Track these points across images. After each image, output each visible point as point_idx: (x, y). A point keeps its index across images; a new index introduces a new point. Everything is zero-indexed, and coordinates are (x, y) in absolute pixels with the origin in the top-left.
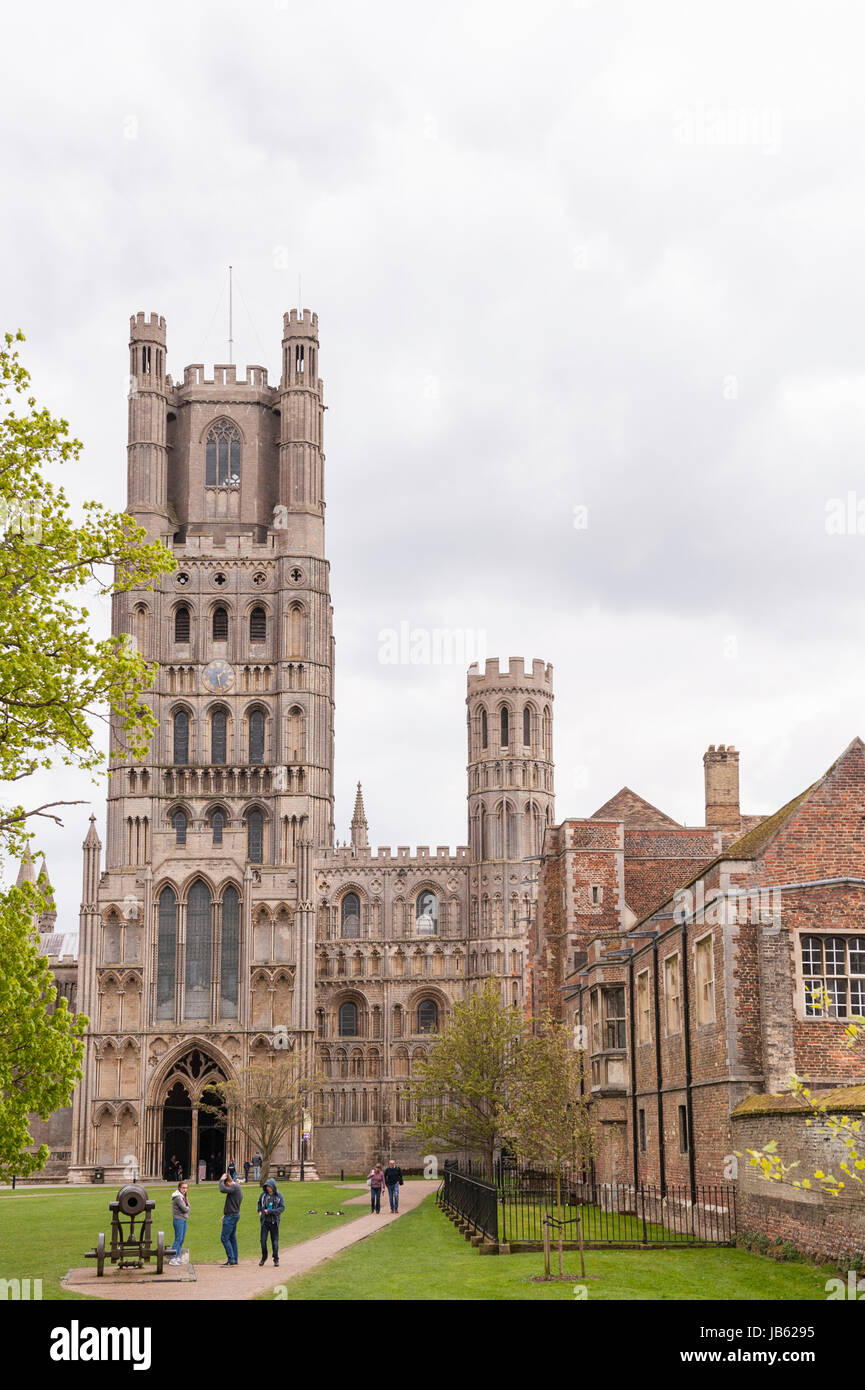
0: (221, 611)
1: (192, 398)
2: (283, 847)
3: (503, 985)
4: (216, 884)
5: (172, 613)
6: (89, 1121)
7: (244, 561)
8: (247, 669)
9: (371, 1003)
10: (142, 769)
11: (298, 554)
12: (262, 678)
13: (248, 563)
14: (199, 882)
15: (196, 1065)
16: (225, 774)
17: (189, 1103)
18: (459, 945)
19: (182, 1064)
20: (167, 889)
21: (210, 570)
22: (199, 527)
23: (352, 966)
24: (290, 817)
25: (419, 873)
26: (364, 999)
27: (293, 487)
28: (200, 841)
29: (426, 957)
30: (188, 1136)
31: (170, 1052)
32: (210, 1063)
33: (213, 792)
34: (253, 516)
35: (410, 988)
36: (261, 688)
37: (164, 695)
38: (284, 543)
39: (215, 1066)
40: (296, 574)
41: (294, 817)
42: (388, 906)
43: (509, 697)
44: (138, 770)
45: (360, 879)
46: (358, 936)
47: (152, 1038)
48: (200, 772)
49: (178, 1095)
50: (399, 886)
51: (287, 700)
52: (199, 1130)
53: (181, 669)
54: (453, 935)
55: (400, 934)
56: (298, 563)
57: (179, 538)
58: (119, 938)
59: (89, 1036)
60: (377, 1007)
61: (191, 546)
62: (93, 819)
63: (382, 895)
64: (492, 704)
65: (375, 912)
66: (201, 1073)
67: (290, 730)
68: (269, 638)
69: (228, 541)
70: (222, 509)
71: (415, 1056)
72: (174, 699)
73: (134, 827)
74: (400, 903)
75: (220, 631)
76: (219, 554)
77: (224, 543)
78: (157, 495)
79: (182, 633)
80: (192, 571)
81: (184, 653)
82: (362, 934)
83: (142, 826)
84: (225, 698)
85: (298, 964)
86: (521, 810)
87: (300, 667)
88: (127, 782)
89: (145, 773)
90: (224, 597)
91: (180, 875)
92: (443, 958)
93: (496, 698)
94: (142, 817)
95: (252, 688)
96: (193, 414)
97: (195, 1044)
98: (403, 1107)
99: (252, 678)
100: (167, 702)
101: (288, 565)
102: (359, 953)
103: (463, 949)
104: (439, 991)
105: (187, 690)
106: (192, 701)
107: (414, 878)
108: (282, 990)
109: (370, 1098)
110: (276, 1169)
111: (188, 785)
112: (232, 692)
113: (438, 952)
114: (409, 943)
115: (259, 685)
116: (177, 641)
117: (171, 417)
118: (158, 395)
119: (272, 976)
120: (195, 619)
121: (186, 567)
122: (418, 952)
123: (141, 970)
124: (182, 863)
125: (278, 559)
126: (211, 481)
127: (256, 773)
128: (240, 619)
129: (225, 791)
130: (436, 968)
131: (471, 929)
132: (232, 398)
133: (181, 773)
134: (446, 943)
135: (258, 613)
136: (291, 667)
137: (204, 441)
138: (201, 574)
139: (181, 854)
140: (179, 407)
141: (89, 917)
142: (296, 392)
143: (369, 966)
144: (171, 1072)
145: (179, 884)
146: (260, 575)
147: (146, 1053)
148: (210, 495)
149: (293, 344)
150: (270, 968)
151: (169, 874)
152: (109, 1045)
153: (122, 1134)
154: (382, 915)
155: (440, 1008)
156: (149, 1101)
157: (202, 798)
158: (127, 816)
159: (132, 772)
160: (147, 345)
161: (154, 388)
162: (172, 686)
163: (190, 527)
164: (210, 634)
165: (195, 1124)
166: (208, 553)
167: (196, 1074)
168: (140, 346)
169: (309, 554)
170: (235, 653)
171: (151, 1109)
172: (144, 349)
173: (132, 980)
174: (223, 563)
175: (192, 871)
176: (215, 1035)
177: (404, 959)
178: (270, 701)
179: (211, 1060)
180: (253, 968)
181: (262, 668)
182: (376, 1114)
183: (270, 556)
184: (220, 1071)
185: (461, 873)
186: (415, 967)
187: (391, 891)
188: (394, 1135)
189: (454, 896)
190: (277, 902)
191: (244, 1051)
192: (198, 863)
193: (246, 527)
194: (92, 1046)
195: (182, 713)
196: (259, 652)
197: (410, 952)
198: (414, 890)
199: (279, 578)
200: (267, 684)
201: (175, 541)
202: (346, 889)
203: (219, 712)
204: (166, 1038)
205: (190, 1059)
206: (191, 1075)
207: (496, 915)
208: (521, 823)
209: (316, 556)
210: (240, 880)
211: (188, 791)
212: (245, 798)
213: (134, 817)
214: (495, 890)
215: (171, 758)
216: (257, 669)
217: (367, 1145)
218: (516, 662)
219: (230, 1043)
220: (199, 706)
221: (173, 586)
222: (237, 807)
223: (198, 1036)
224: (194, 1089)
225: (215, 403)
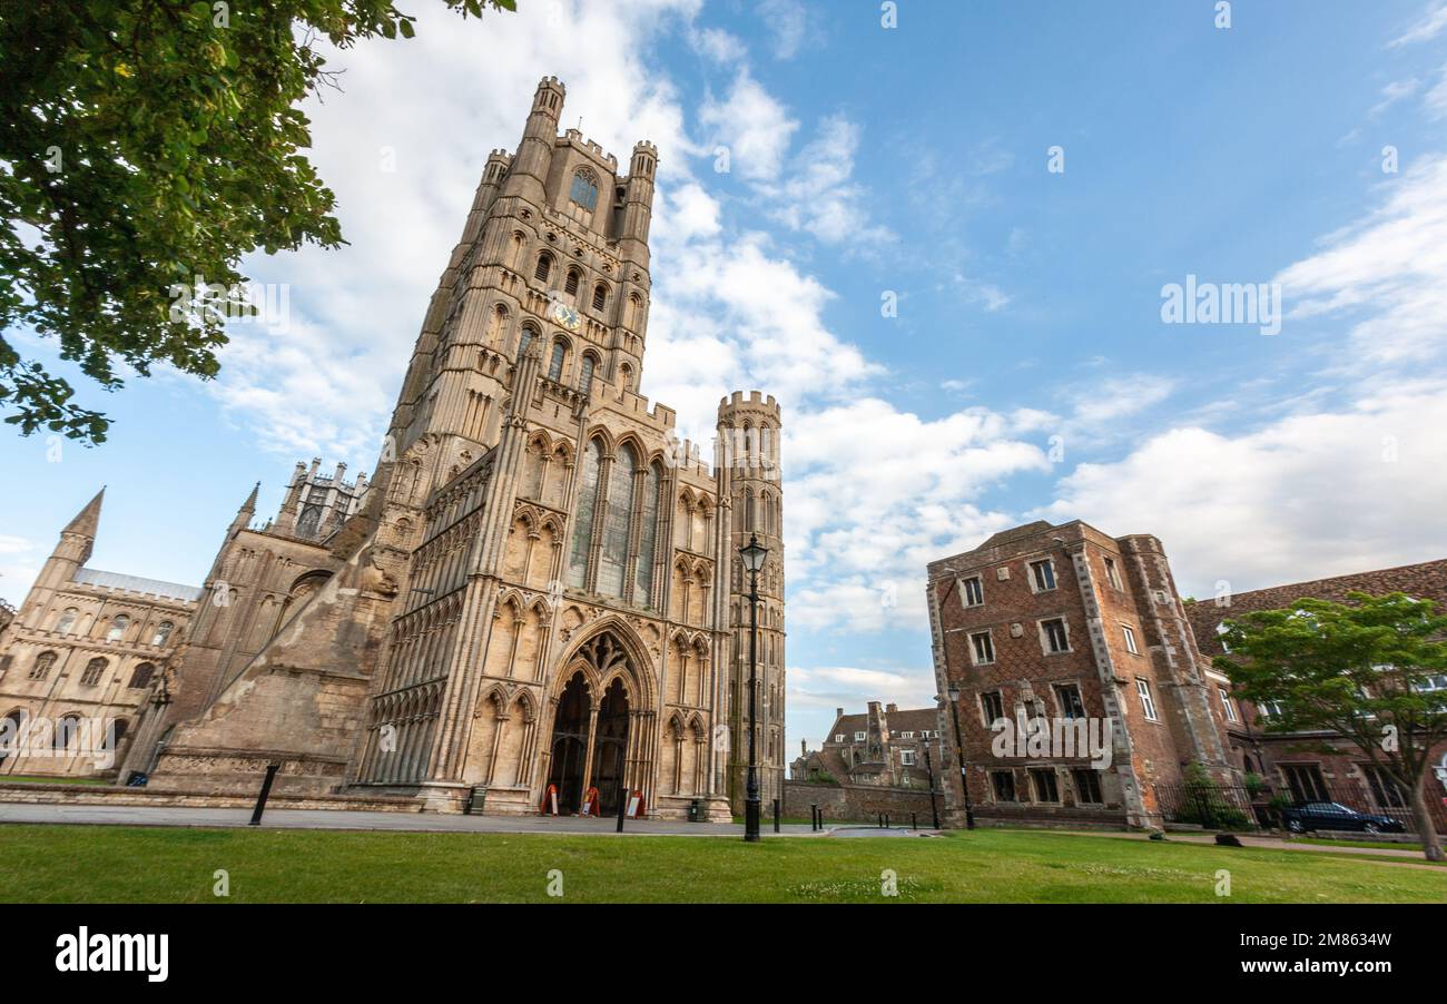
0: (575, 275)
1: (575, 146)
4: (648, 452)
5: (537, 255)
7: (599, 250)
8: (589, 322)
10: (494, 354)
11: (641, 265)
12: (601, 333)
13: (601, 253)
14: (633, 442)
15: (602, 651)
17: (587, 701)
19: (590, 648)
20: (596, 439)
21: (574, 243)
27: (637, 227)
31: (585, 629)
32: (618, 654)
34: (603, 230)
36: (599, 340)
37: (523, 306)
38: (630, 254)
39: (626, 656)
40: (637, 277)
44: (491, 354)
47: (568, 604)
48: (540, 380)
49: (578, 688)
51: (620, 357)
53: (538, 296)
56: (639, 270)
58: (542, 468)
59: (495, 579)
61: (563, 221)
66: (608, 661)
68: (609, 309)
69: (589, 233)
72: (529, 314)
75: (572, 287)
76: (580, 235)
79: (542, 274)
80: (558, 235)
83: (483, 403)
84: (569, 334)
85: (719, 559)
88: (479, 358)
89: (495, 359)
90: (580, 265)
91: (615, 427)
94: (485, 395)
95: (591, 337)
97: (611, 624)
99: (593, 332)
100: (523, 314)
101: (632, 269)
105: (540, 313)
106: (543, 323)
112: (576, 331)
115: (597, 337)
116: (538, 275)
119: (692, 565)
120: (555, 268)
121: (554, 230)
123: (563, 514)
125: (623, 262)
126: (574, 199)
128: (588, 285)
132: (597, 161)
135: (602, 289)
136: (626, 334)
137: (575, 170)
138: (567, 242)
139: (618, 408)
141: (519, 431)
142: (647, 179)
144: (577, 656)
145: (614, 436)
146: (609, 266)
147: (556, 623)
148: (572, 205)
150: (691, 555)
151: (604, 422)
152: (512, 600)
153: (505, 732)
156: (552, 689)
158: (471, 388)
159: (485, 352)
162: (530, 305)
164: (563, 284)
165: (593, 730)
166: (573, 231)
167: (601, 664)
169: (646, 269)
170: (582, 307)
171: (550, 702)
173: (552, 524)
174: (583, 244)
175: (627, 430)
176: (639, 617)
178: (605, 352)
179: (622, 648)
180: (677, 550)
181: (602, 327)
183: (617, 257)
184: (629, 665)
190: (700, 491)
191: (663, 644)
192: (633, 423)
194: (494, 596)
195: (532, 329)
196: (600, 315)
199: (623, 275)
200: (604, 340)
201: (551, 211)
203: (563, 343)
204: (583, 608)
205: (596, 643)
206: (595, 663)
216: (598, 325)
219: (651, 631)
220: (549, 331)
221: (544, 237)
223: (619, 615)
224: (600, 683)
225: (588, 157)
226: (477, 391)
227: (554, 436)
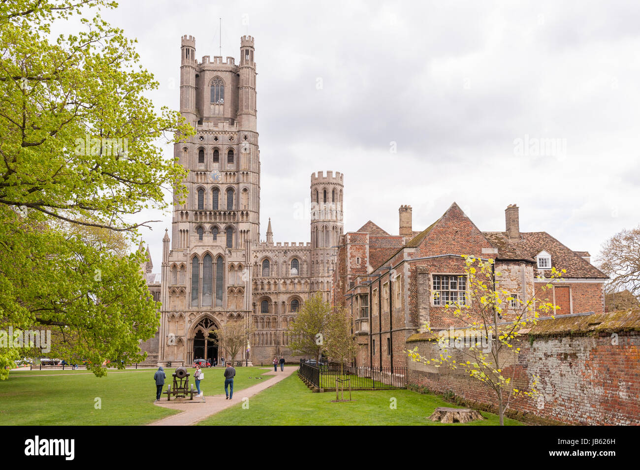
0: (216, 151)
1: (206, 69)
2: (240, 242)
3: (323, 293)
4: (215, 256)
5: (197, 152)
6: (165, 344)
7: (225, 132)
8: (226, 174)
9: (273, 301)
10: (186, 211)
11: (246, 130)
12: (232, 177)
13: (227, 133)
14: (208, 255)
15: (206, 323)
16: (218, 214)
17: (204, 337)
18: (307, 279)
19: (201, 323)
20: (195, 257)
21: (212, 135)
22: (208, 119)
23: (266, 287)
24: (243, 230)
25: (292, 252)
26: (271, 299)
27: (244, 104)
28: (208, 239)
29: (294, 284)
30: (203, 350)
31: (196, 319)
32: (212, 323)
33: (213, 220)
34: (229, 114)
35: (288, 295)
36: (232, 181)
37: (194, 183)
38: (241, 125)
39: (214, 324)
40: (246, 138)
41: (244, 230)
42: (280, 265)
43: (327, 186)
44: (184, 212)
45: (269, 254)
46: (269, 276)
47: (190, 313)
48: (208, 213)
49: (200, 335)
50: (285, 257)
51: (242, 186)
52: (207, 347)
53: (201, 173)
54: (305, 276)
55: (284, 275)
56: (246, 133)
57: (200, 123)
58: (177, 275)
59: (165, 312)
60: (276, 302)
61: (205, 126)
62: (166, 230)
63: (278, 261)
64: (320, 189)
65: (275, 267)
66: (208, 326)
67: (243, 197)
68: (235, 161)
69: (219, 124)
70: (217, 112)
71: (290, 321)
72: (198, 185)
73: (183, 233)
74: (285, 263)
75: (216, 159)
77: (218, 125)
78: (191, 106)
79: (201, 159)
80: (205, 136)
81: (202, 167)
82: (270, 275)
83: (186, 233)
84: (218, 185)
85: (246, 286)
86: (331, 229)
87: (247, 173)
88: (180, 216)
89: (187, 213)
90: (217, 146)
91: (200, 252)
92: (301, 284)
93: (322, 186)
94: (185, 230)
95: (228, 181)
96: (206, 75)
97: (206, 316)
98: (285, 340)
99: (228, 177)
100: (195, 186)
101: (242, 134)
102: (269, 282)
103: (308, 281)
104: (299, 296)
105: (203, 181)
106: (205, 185)
107: (290, 254)
108: (239, 295)
109: (273, 336)
110: (237, 362)
111: (203, 218)
112: (220, 182)
113: (299, 282)
114: (288, 279)
115: (231, 180)
116: (199, 162)
117: (197, 76)
118: (192, 67)
119: (236, 290)
120: (206, 154)
121: (203, 134)
122: (292, 282)
123: (185, 288)
124: (201, 247)
125: (238, 132)
126: (212, 101)
127: (230, 213)
128: (224, 155)
129: (218, 220)
130: (298, 288)
131: (312, 274)
132: (221, 69)
133: (201, 213)
134: (302, 278)
135: (231, 152)
136: (243, 173)
137: (210, 85)
138: (209, 137)
139: (200, 244)
140: (200, 72)
141: (165, 267)
142: (246, 67)
143: (273, 287)
144: (197, 326)
145: (200, 255)
146: (232, 137)
147: (187, 319)
148: (212, 106)
149: (244, 49)
150: (235, 287)
151: (196, 251)
152: (173, 316)
153: (178, 349)
154: (278, 268)
155: (299, 303)
156: (188, 336)
157: (209, 223)
159: (182, 212)
160: (188, 48)
161: (190, 64)
162: (197, 180)
163: (204, 119)
164: (212, 160)
165: (206, 345)
166: (211, 128)
167: (206, 327)
168: (185, 48)
169: (250, 130)
170: (222, 167)
171: (189, 340)
172: (187, 49)
173: (182, 291)
174: (217, 133)
175: (205, 250)
176: (214, 312)
177: (286, 284)
178: (235, 186)
179: (212, 322)
180: (228, 287)
181: (232, 173)
182: (275, 342)
183: (235, 130)
184: (216, 326)
185: (308, 252)
186: (290, 288)
187: (281, 259)
188: (282, 350)
189: (305, 261)
190: (238, 263)
191: (225, 318)
192: (207, 247)
193: (226, 119)
194: (166, 316)
195: (201, 190)
196: (231, 167)
197: (288, 282)
198: (290, 259)
199: (239, 139)
200: (234, 179)
201: (199, 124)
202: (264, 258)
203: (216, 190)
204: (195, 313)
205: (204, 321)
207: (321, 268)
208: (331, 234)
209: (253, 131)
210: (224, 254)
211: (204, 220)
212: (226, 223)
213: (182, 230)
214: (321, 259)
215: (197, 207)
216: (230, 174)
217: (271, 353)
218: (329, 173)
219: (219, 315)
220: (208, 188)
221: (198, 141)
222: (222, 227)
223: (207, 313)
224: (207, 332)
225: (214, 71)
227: (178, 263)
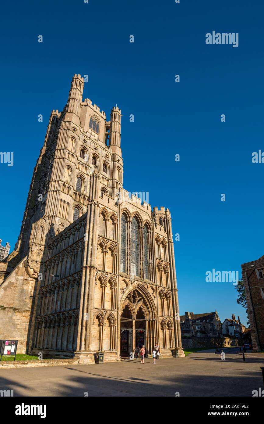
0: (94, 158)
4: (143, 221)
5: (80, 148)
7: (103, 148)
8: (103, 177)
12: (107, 182)
13: (105, 150)
14: (138, 216)
15: (134, 297)
19: (129, 296)
20: (127, 212)
21: (94, 145)
31: (129, 288)
37: (76, 168)
39: (142, 299)
40: (118, 161)
44: (67, 185)
47: (122, 279)
58: (104, 225)
59: (95, 268)
61: (89, 135)
66: (137, 301)
68: (108, 173)
69: (99, 141)
72: (79, 171)
73: (62, 203)
76: (96, 142)
79: (82, 156)
80: (88, 141)
81: (83, 161)
83: (66, 204)
85: (171, 262)
89: (69, 187)
90: (97, 153)
91: (130, 209)
95: (104, 183)
96: (88, 109)
97: (138, 286)
99: (104, 180)
101: (117, 157)
105: (84, 171)
106: (85, 175)
111: (82, 200)
119: (162, 264)
120: (88, 154)
123: (117, 243)
124: (131, 205)
125: (113, 154)
126: (90, 127)
132: (99, 113)
135: (104, 165)
136: (117, 182)
138: (91, 144)
141: (97, 207)
144: (125, 299)
145: (131, 213)
146: (107, 155)
147: (120, 286)
149: (117, 113)
150: (161, 261)
151: (126, 207)
152: (99, 277)
158: (60, 198)
159: (64, 184)
162: (79, 168)
164: (91, 162)
165: (134, 328)
166: (93, 140)
167: (134, 302)
170: (99, 170)
171: (120, 317)
174: (98, 145)
175: (136, 211)
176: (146, 284)
180: (157, 259)
183: (110, 153)
184: (145, 303)
190: (162, 236)
191: (157, 294)
194: (95, 275)
195: (79, 178)
196: (105, 175)
199: (113, 159)
204: (127, 280)
206: (132, 302)
210: (151, 222)
215: (75, 189)
216: (106, 178)
219: (150, 289)
220: (88, 178)
221: (82, 141)
223: (140, 283)
224: (135, 308)
225: (94, 111)
226: (63, 199)
227: (109, 211)
